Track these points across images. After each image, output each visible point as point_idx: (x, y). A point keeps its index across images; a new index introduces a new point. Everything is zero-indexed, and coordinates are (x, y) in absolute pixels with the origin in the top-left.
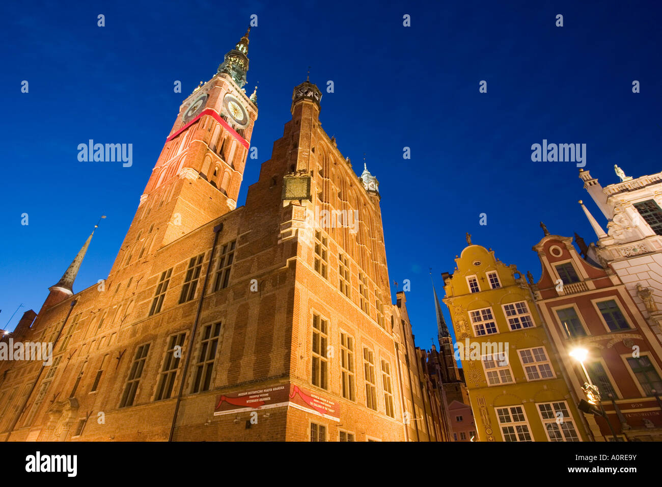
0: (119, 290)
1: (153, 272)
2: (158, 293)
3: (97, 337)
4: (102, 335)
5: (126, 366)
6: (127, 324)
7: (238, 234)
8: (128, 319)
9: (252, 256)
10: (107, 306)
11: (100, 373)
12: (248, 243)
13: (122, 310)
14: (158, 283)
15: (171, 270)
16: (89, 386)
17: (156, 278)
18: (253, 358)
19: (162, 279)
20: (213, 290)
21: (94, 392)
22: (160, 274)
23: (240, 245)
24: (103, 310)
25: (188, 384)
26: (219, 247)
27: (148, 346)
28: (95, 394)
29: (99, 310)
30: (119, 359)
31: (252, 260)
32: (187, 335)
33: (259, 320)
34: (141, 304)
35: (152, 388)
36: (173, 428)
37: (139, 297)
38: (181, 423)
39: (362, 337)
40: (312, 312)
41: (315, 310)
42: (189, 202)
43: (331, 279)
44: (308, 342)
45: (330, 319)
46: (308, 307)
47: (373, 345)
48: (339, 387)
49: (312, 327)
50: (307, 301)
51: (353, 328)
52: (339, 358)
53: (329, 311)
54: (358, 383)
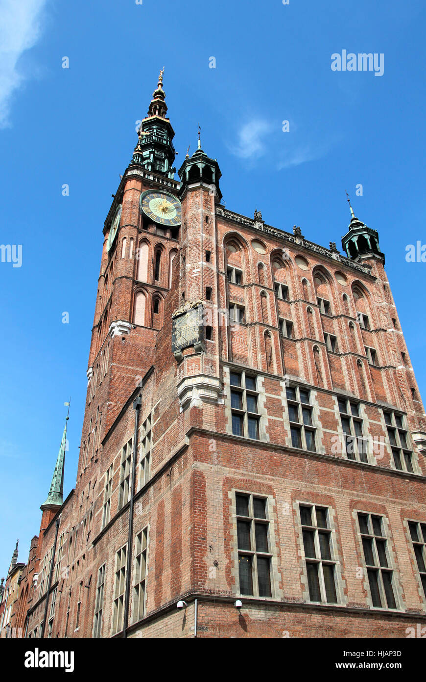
0: (83, 500)
2: (106, 499)
3: (74, 562)
4: (77, 559)
5: (93, 595)
6: (90, 543)
7: (153, 406)
8: (90, 537)
9: (163, 435)
11: (80, 605)
12: (159, 418)
13: (87, 526)
14: (105, 487)
15: (112, 466)
16: (74, 622)
17: (103, 479)
18: (170, 571)
19: (108, 480)
20: (140, 487)
21: (78, 629)
22: (106, 473)
23: (154, 421)
24: (76, 527)
25: (131, 612)
26: (141, 427)
29: (73, 528)
30: (88, 587)
31: (164, 440)
32: (127, 548)
33: (171, 521)
35: (110, 620)
37: (95, 507)
39: (352, 501)
40: (232, 496)
41: (238, 491)
42: (128, 364)
43: (270, 434)
44: (227, 539)
45: (274, 495)
46: (224, 490)
47: (384, 507)
48: (299, 588)
49: (234, 516)
50: (221, 483)
51: (329, 494)
52: (297, 546)
53: (272, 483)
54: (346, 574)
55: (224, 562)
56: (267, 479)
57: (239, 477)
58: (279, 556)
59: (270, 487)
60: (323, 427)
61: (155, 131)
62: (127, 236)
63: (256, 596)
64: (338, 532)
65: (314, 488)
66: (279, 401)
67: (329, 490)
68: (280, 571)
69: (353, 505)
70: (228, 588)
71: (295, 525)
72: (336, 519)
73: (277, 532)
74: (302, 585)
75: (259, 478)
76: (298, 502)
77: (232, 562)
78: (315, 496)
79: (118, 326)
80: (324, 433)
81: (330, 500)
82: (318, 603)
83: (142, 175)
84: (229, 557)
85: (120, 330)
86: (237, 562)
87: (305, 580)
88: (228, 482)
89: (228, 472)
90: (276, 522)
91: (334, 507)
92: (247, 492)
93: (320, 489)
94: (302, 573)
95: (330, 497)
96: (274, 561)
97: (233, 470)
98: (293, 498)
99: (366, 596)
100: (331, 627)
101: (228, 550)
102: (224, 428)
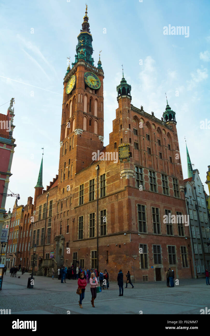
0: (64, 191)
1: (76, 185)
2: (80, 195)
3: (62, 212)
4: (64, 211)
5: (76, 224)
6: (72, 208)
7: (106, 171)
8: (72, 205)
9: (112, 183)
10: (61, 199)
11: (68, 226)
12: (110, 177)
13: (68, 201)
14: (79, 191)
15: (83, 185)
16: (65, 231)
17: (78, 188)
18: (118, 224)
19: (81, 189)
20: (100, 196)
21: (68, 233)
22: (79, 186)
23: (107, 177)
24: (61, 200)
25: (99, 232)
26: (99, 177)
27: (82, 217)
28: (69, 234)
29: (59, 200)
30: (73, 222)
31: (113, 185)
32: (95, 214)
33: (118, 210)
34: (75, 200)
35: (88, 233)
36: (98, 247)
37: (73, 196)
38: (100, 245)
39: (164, 206)
40: (137, 205)
41: (138, 204)
42: (82, 146)
43: (146, 187)
44: (136, 218)
45: (146, 205)
46: (135, 204)
47: (171, 208)
48: (152, 230)
49: (138, 211)
50: (134, 202)
51: (159, 204)
52: (151, 219)
53: (146, 201)
54: (162, 226)
55: (136, 224)
56: (144, 200)
57: (138, 200)
58: (148, 222)
59: (145, 203)
60: (158, 184)
61: (86, 39)
62: (80, 93)
63: (143, 233)
64: (161, 215)
65: (155, 203)
66: (148, 176)
67: (159, 203)
68: (148, 226)
69: (164, 207)
70: (136, 230)
71: (151, 213)
72: (160, 211)
73: (147, 215)
74: (152, 229)
75: (143, 200)
76: (152, 207)
77: (137, 224)
78: (155, 205)
79: (78, 131)
80: (158, 186)
81: (159, 206)
82: (156, 234)
83: (84, 64)
84: (137, 222)
85: (79, 132)
86: (138, 223)
87: (153, 228)
88: (136, 201)
89: (136, 198)
90: (147, 212)
91: (160, 208)
92: (141, 204)
93: (157, 203)
94: (152, 226)
95: (159, 205)
96: (147, 223)
97: (137, 198)
98: (151, 206)
99: (166, 232)
100: (158, 240)
101: (136, 220)
102: (135, 185)
